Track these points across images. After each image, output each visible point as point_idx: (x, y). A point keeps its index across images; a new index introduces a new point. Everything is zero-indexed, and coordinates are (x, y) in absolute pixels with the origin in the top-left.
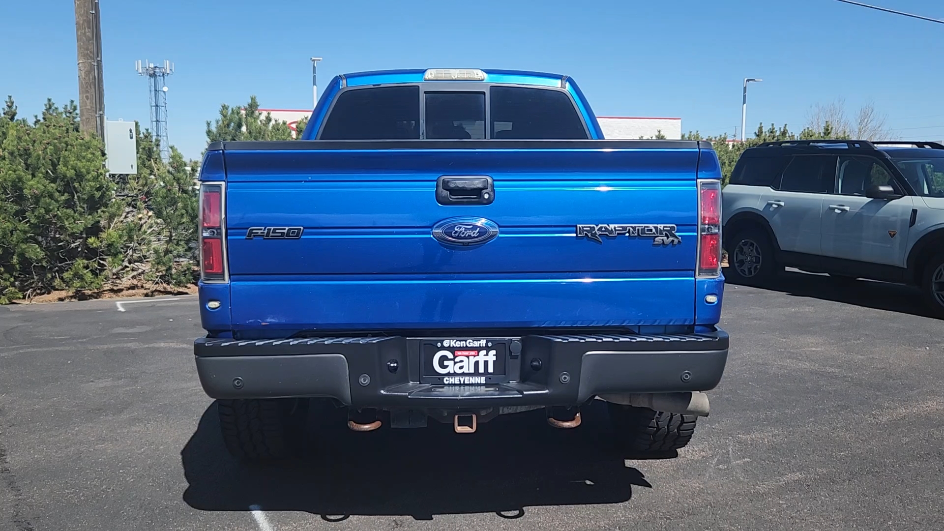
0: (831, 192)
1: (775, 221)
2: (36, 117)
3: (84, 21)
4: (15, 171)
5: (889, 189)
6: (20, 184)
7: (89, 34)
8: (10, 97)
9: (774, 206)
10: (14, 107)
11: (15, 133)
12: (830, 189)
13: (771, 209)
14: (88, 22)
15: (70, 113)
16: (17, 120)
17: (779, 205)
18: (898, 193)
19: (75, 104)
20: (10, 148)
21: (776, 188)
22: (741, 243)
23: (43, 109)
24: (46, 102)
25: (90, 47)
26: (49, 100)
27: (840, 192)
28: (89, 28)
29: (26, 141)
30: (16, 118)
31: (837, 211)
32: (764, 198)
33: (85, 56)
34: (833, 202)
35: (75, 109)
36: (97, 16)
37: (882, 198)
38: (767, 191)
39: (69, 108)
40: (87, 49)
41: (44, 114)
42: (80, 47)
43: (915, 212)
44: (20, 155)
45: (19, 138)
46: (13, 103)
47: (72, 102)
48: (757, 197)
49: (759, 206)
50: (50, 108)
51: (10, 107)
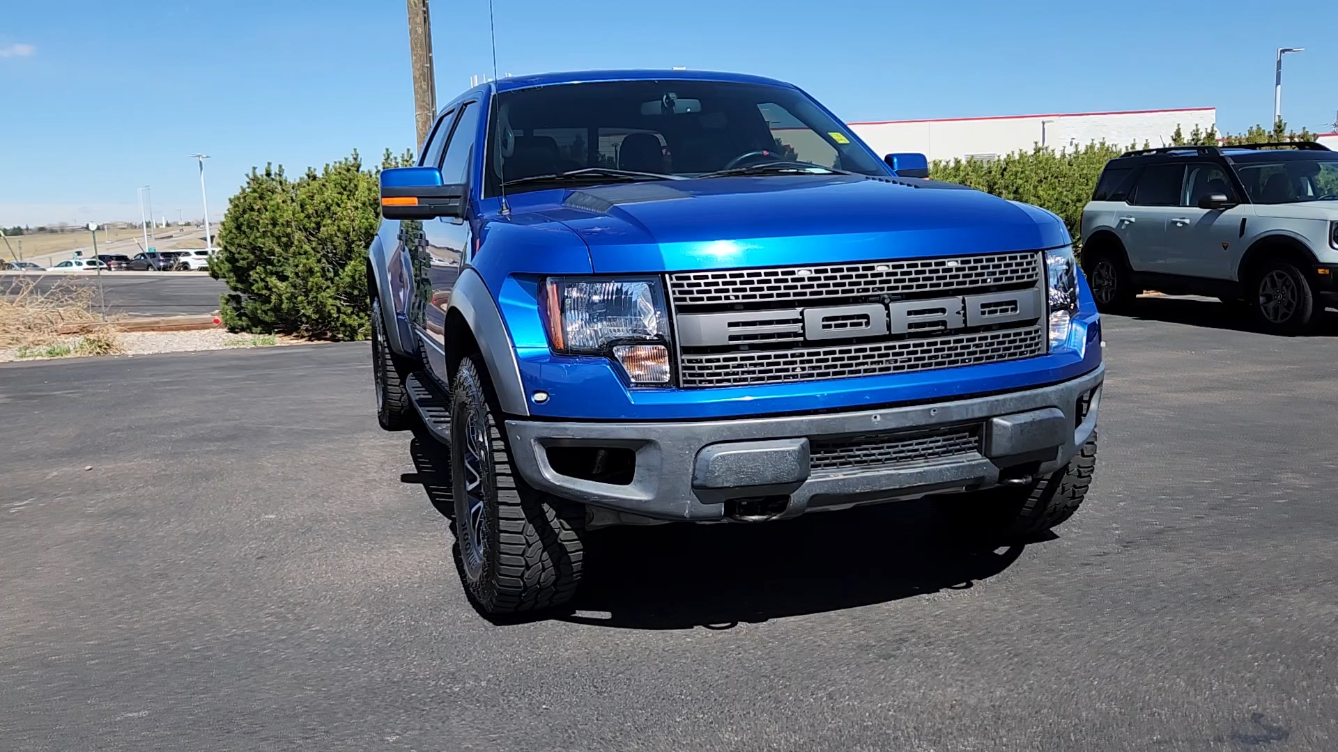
0: (1177, 204)
1: (1127, 240)
2: (377, 167)
3: (420, 75)
4: (367, 219)
5: (1224, 198)
6: (371, 231)
7: (425, 87)
8: (355, 150)
9: (1126, 223)
10: (359, 159)
11: (366, 185)
12: (1176, 202)
13: (1123, 227)
14: (424, 76)
15: (407, 161)
16: (362, 171)
17: (1130, 222)
18: (1232, 203)
19: (411, 152)
20: (363, 199)
21: (1131, 203)
22: (1098, 266)
23: (382, 159)
24: (385, 152)
25: (426, 99)
26: (387, 150)
27: (1188, 204)
28: (424, 81)
29: (375, 192)
30: (361, 169)
31: (1179, 225)
32: (1120, 214)
33: (422, 108)
34: (1176, 215)
35: (411, 156)
36: (431, 68)
37: (1219, 207)
38: (1123, 206)
39: (406, 157)
40: (424, 101)
41: (383, 164)
42: (416, 100)
43: (1244, 220)
44: (371, 205)
45: (370, 190)
46: (357, 155)
47: (408, 150)
48: (1112, 213)
49: (1112, 223)
50: (388, 157)
51: (355, 159)
